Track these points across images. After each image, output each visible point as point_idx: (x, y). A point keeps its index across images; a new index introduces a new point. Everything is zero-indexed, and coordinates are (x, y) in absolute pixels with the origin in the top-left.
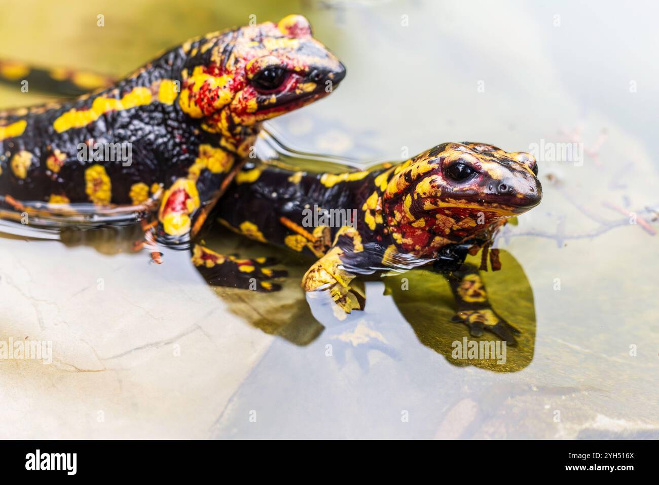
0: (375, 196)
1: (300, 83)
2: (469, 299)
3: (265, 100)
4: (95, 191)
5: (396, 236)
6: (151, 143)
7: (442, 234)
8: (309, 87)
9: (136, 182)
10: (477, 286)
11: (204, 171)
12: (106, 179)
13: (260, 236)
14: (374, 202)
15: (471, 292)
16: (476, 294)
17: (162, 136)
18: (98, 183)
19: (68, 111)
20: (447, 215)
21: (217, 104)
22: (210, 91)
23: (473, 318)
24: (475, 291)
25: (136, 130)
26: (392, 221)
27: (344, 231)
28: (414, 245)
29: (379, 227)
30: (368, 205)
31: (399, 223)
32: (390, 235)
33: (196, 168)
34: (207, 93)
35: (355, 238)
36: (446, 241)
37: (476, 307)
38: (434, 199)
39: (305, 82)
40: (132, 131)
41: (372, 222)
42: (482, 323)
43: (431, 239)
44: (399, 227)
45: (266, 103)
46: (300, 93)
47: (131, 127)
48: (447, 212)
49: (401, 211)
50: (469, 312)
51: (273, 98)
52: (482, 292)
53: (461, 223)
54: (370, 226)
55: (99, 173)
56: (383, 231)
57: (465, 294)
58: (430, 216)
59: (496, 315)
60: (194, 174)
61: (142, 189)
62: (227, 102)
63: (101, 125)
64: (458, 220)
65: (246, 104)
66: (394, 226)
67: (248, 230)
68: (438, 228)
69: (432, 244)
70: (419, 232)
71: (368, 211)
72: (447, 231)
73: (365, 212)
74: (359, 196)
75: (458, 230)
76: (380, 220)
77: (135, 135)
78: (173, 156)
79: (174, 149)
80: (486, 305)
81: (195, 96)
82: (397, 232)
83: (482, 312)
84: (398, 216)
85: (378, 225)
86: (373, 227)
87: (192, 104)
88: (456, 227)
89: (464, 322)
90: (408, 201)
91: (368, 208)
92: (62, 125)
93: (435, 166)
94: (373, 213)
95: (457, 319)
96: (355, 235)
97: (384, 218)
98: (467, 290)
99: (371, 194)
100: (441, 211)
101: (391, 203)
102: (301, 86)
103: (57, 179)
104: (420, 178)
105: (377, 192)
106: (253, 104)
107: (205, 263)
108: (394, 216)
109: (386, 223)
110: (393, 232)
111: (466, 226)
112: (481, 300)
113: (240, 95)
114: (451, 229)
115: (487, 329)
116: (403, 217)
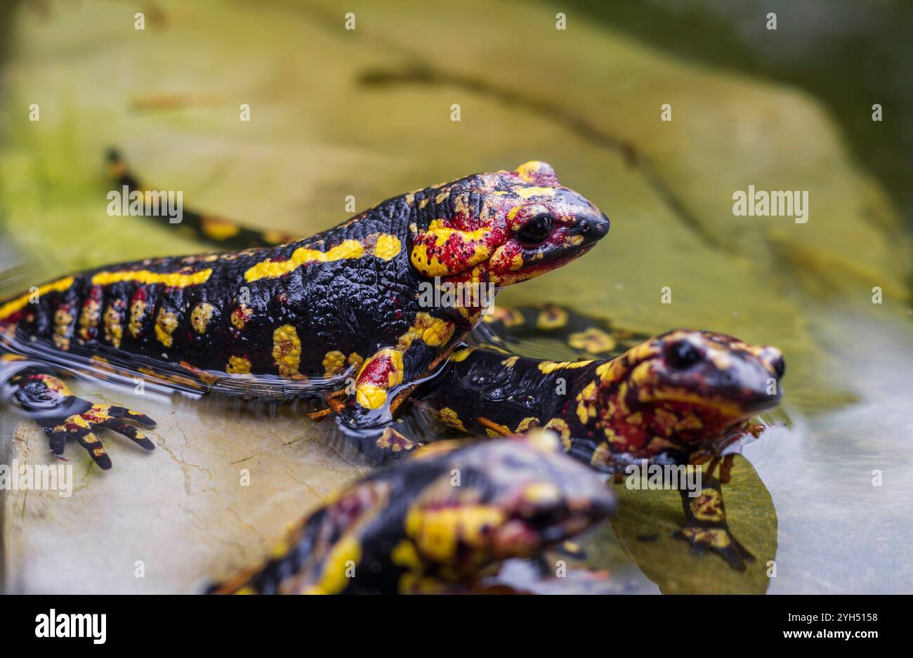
0: (592, 386)
1: (567, 236)
2: (700, 516)
3: (532, 255)
4: (283, 355)
5: (609, 433)
6: (356, 303)
7: (662, 435)
8: (577, 240)
9: (332, 349)
10: (713, 502)
11: (417, 342)
12: (296, 341)
13: (459, 424)
14: (590, 391)
15: (704, 508)
16: (710, 512)
17: (371, 297)
18: (287, 346)
19: (262, 260)
20: (668, 411)
21: (471, 260)
22: (462, 245)
23: (700, 536)
24: (709, 508)
25: (341, 287)
26: (605, 414)
27: (552, 424)
28: (627, 446)
29: (592, 421)
30: (583, 395)
31: (613, 417)
32: (602, 430)
33: (407, 338)
34: (459, 248)
35: (563, 432)
36: (667, 444)
37: (707, 525)
38: (649, 386)
39: (572, 234)
40: (334, 287)
41: (584, 413)
42: (710, 544)
43: (649, 440)
44: (612, 423)
45: (533, 259)
46: (568, 247)
47: (335, 283)
48: (667, 406)
49: (615, 402)
50: (694, 530)
51: (540, 252)
52: (719, 511)
53: (684, 422)
54: (581, 419)
55: (289, 334)
56: (594, 426)
57: (698, 510)
58: (647, 409)
59: (730, 536)
60: (405, 344)
61: (337, 357)
62: (484, 258)
63: (298, 278)
64: (681, 418)
65: (510, 260)
66: (608, 421)
67: (448, 416)
68: (658, 426)
69: (650, 446)
70: (634, 431)
71: (582, 402)
72: (668, 431)
73: (578, 403)
74: (576, 385)
75: (681, 432)
76: (593, 412)
77: (337, 293)
78: (383, 320)
79: (383, 313)
80: (722, 525)
81: (440, 252)
82: (610, 427)
83: (713, 531)
84: (612, 409)
85: (590, 418)
86: (584, 420)
87: (434, 260)
88: (679, 427)
89: (686, 539)
90: (624, 389)
91: (582, 399)
92: (252, 275)
93: (657, 350)
94: (587, 404)
95: (679, 536)
96: (564, 429)
97: (598, 411)
98: (700, 506)
99: (588, 383)
100: (660, 404)
101: (608, 391)
102: (568, 238)
103: (240, 336)
104: (638, 362)
105: (596, 381)
106: (518, 259)
107: (391, 446)
108: (607, 408)
109: (599, 418)
110: (606, 427)
111: (689, 426)
112: (715, 518)
113: (501, 250)
114: (673, 429)
115: (715, 550)
116: (618, 410)
